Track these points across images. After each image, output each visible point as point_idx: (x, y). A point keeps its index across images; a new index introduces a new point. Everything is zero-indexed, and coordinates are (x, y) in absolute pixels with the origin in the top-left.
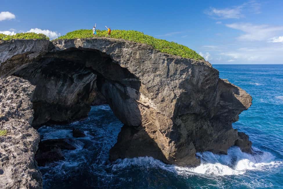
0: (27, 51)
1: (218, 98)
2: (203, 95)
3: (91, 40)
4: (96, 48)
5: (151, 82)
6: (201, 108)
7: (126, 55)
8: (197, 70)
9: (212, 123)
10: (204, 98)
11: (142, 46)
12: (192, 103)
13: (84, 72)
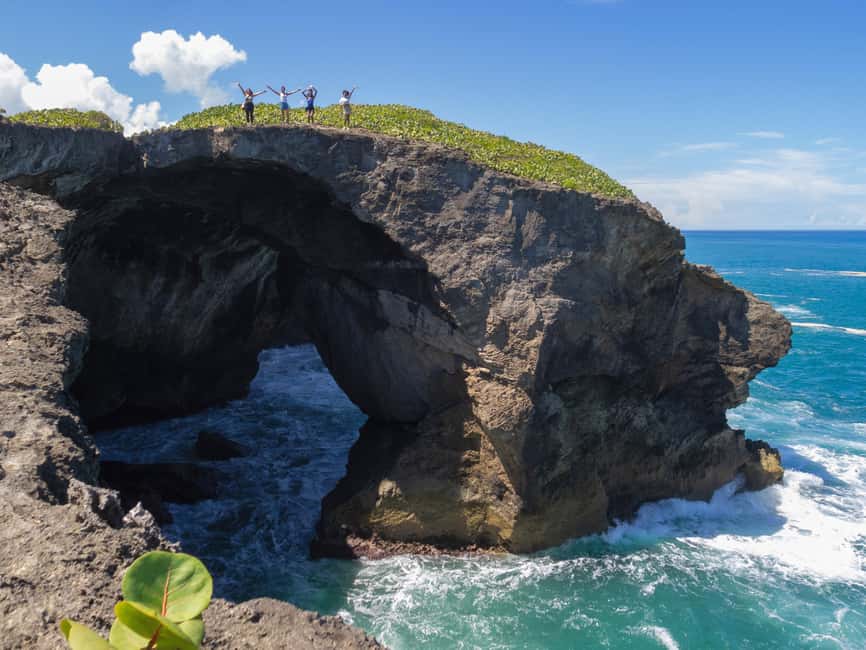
0: (52, 165)
1: (681, 328)
2: (633, 314)
3: (261, 132)
4: (275, 159)
5: (460, 270)
6: (626, 358)
7: (375, 181)
8: (613, 232)
9: (663, 410)
10: (634, 327)
11: (430, 149)
12: (597, 342)
13: (237, 245)
